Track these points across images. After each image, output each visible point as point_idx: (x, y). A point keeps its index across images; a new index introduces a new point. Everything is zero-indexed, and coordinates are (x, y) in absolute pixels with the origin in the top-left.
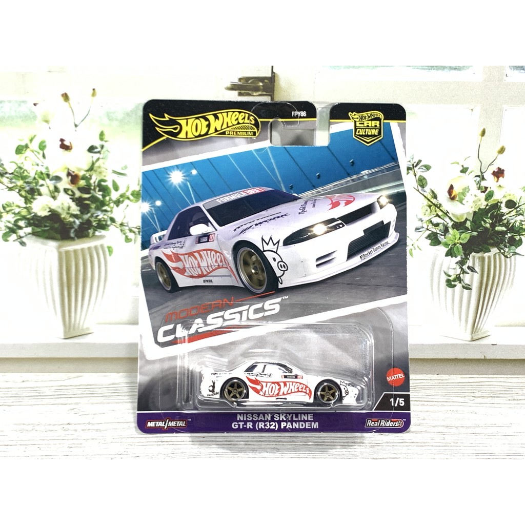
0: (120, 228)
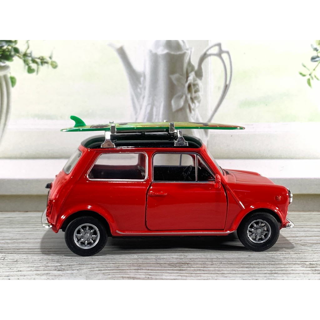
0: (23, 59)
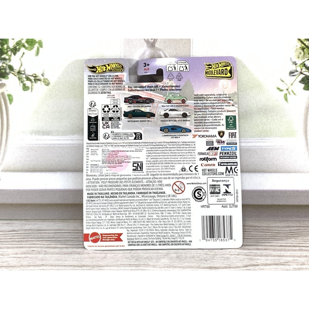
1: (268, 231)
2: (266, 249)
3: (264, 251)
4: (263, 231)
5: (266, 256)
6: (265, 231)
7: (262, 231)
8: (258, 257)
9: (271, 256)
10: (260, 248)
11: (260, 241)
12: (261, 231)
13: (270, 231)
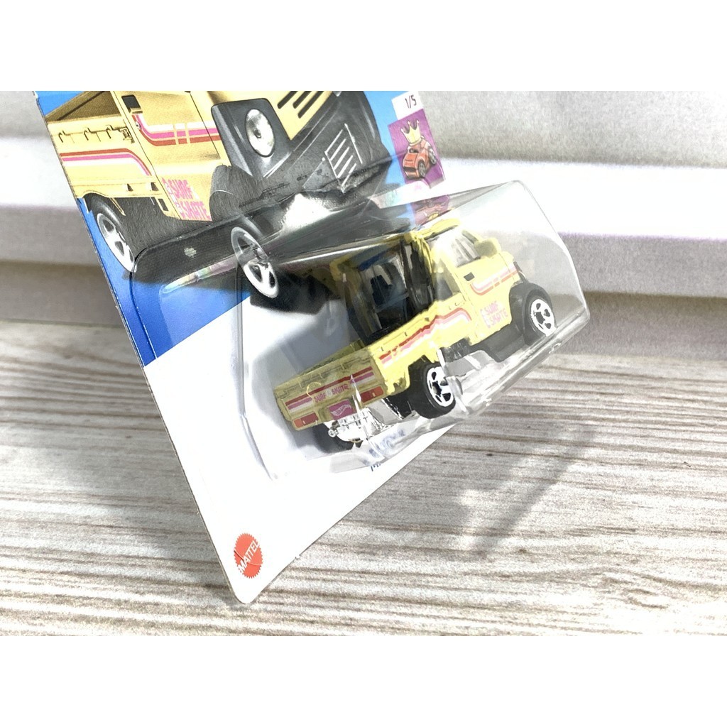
1: (691, 397)
2: (674, 467)
3: (664, 474)
4: (673, 396)
5: (674, 493)
6: (680, 396)
7: (666, 395)
8: (639, 498)
9: (694, 494)
10: (649, 459)
11: (656, 433)
12: (663, 394)
13: (699, 398)
